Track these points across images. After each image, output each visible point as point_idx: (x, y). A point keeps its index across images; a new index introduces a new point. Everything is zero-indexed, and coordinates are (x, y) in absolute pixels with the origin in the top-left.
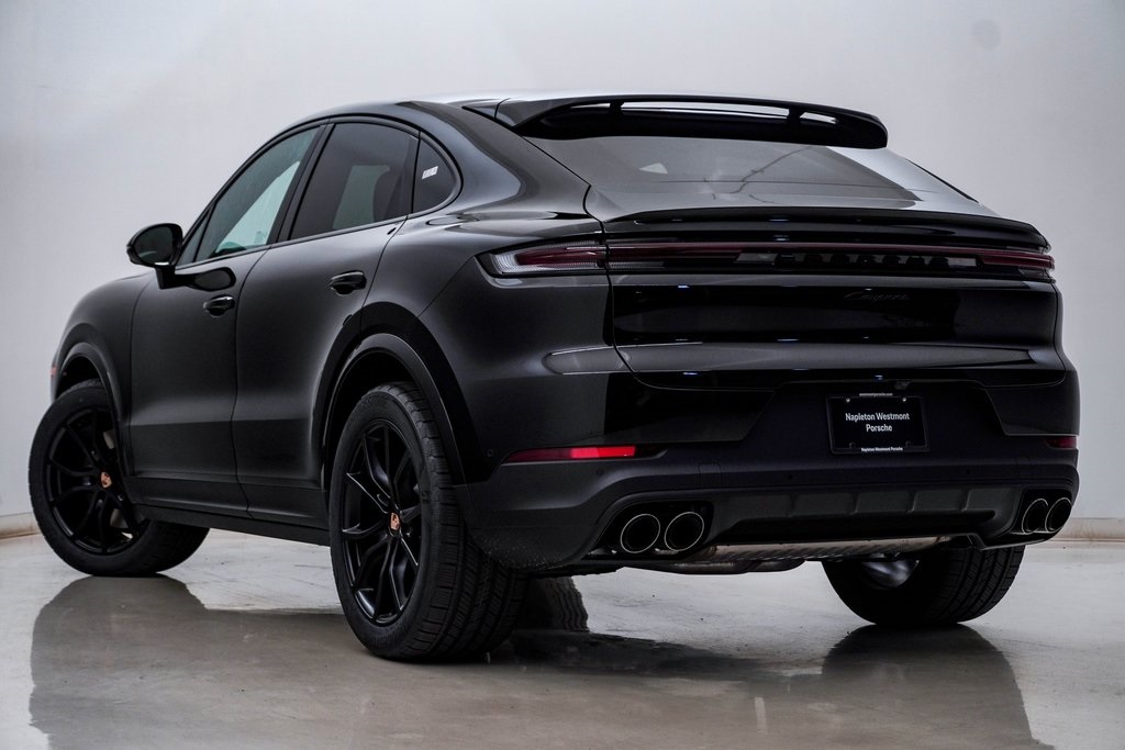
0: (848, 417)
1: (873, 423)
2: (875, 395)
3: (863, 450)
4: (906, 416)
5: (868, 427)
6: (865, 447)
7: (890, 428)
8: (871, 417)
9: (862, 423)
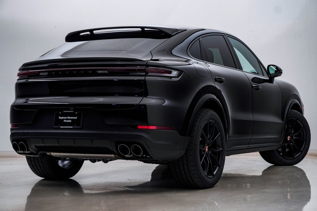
0: (60, 118)
1: (66, 119)
2: (68, 111)
3: (61, 127)
4: (76, 118)
5: (65, 121)
6: (62, 126)
7: (71, 121)
8: (66, 118)
9: (63, 119)
